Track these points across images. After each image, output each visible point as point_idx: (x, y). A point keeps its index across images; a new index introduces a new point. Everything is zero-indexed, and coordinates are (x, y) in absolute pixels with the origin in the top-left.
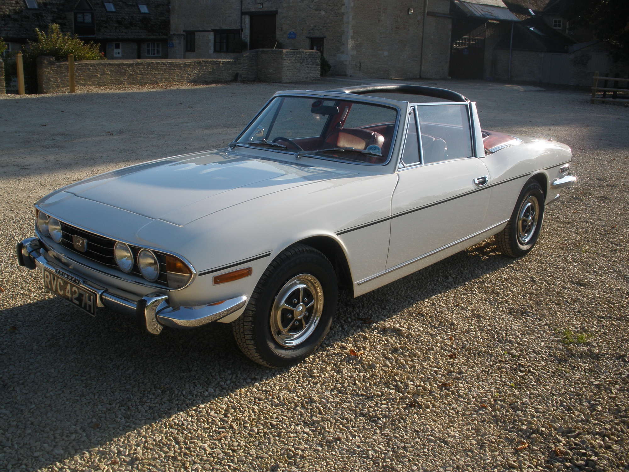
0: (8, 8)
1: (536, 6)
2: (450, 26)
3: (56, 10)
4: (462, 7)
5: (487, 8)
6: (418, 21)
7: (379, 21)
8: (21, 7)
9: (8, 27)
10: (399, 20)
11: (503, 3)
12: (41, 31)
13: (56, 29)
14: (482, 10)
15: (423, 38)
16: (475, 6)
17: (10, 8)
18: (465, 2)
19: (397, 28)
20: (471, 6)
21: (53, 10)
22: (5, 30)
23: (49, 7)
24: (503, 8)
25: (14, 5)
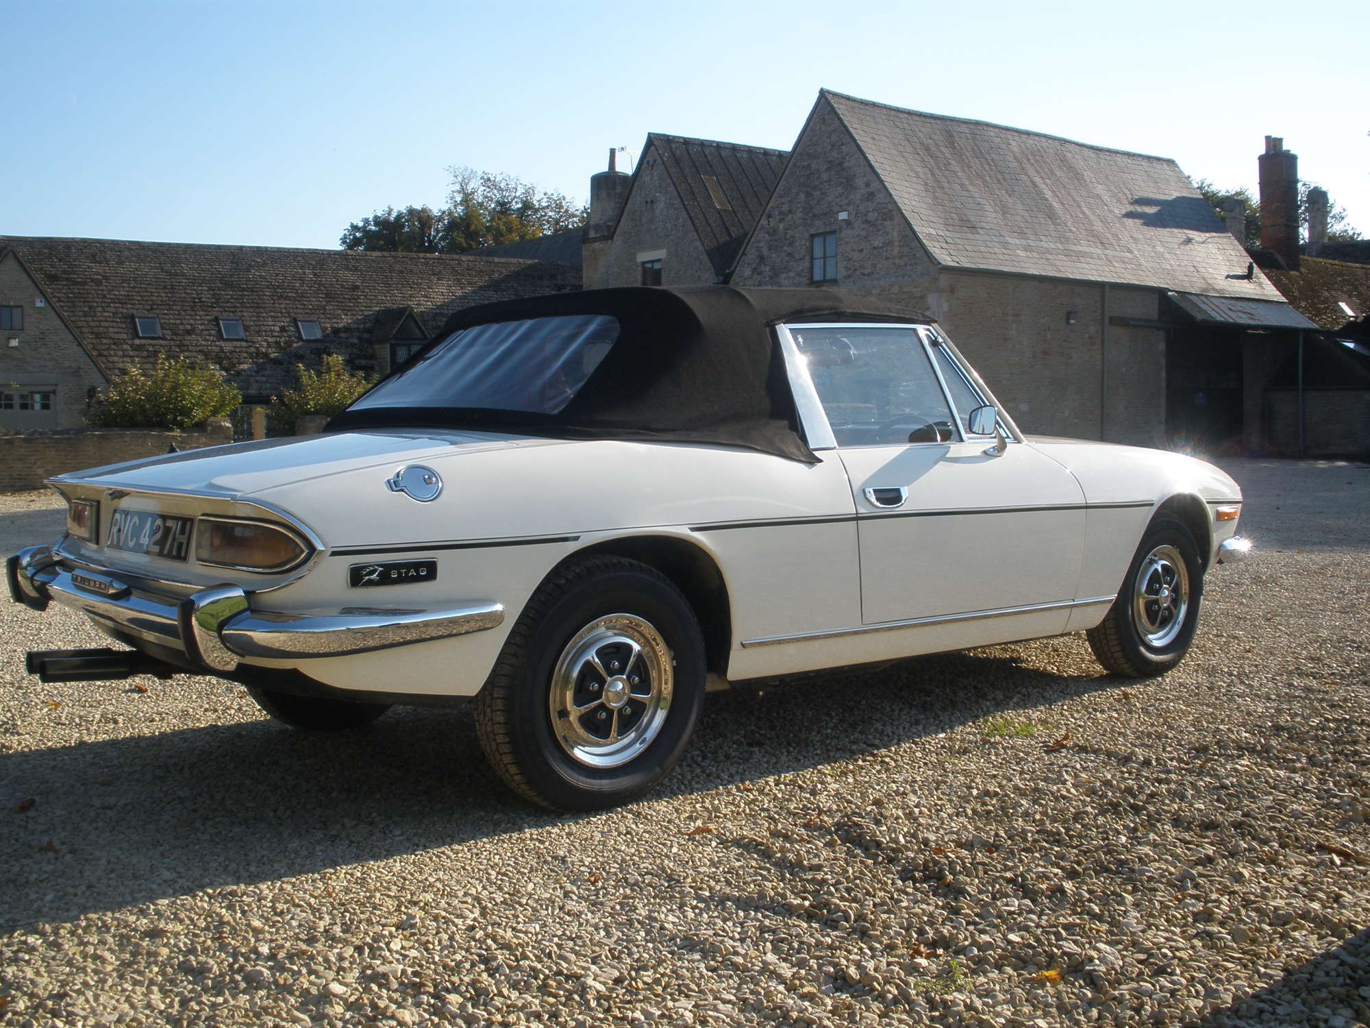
0: (266, 341)
1: (1357, 296)
2: (1162, 346)
3: (356, 341)
4: (1183, 305)
5: (1240, 303)
6: (1090, 338)
7: (1005, 339)
8: (289, 337)
9: (262, 376)
10: (1049, 336)
11: (1278, 293)
12: (307, 370)
13: (335, 366)
14: (1230, 309)
15: (1103, 371)
16: (1214, 301)
17: (270, 340)
18: (1190, 294)
19: (1046, 353)
20: (1204, 302)
21: (350, 340)
22: (257, 381)
23: (342, 335)
24: (1278, 302)
25: (276, 334)
